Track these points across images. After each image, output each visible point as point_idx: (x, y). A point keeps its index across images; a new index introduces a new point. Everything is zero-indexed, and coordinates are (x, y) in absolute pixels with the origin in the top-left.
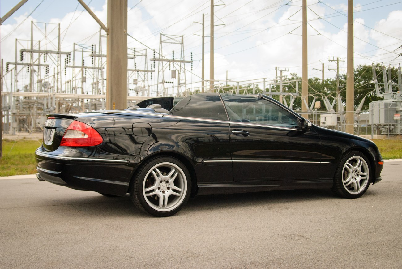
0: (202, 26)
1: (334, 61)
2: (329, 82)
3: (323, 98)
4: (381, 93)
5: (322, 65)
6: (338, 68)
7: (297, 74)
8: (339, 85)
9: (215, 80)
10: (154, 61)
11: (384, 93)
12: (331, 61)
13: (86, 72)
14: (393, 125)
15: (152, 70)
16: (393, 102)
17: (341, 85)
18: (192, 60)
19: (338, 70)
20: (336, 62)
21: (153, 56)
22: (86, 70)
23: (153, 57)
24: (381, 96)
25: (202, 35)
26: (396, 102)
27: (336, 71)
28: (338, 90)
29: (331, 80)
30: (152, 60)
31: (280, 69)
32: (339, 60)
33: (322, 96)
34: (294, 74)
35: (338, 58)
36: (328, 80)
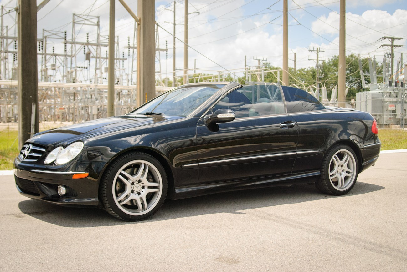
0: (173, 13)
1: (314, 51)
2: (303, 72)
3: (305, 88)
4: (366, 84)
5: (294, 54)
6: (317, 58)
7: (270, 63)
8: (319, 75)
9: (189, 69)
10: (129, 49)
11: (369, 84)
12: (311, 51)
13: (56, 60)
14: (379, 115)
15: (123, 58)
16: (379, 92)
17: (321, 75)
18: (167, 48)
19: (317, 60)
20: (316, 52)
21: (128, 43)
22: (56, 58)
23: (128, 45)
24: (367, 86)
25: (173, 23)
26: (382, 92)
27: (316, 61)
28: (318, 80)
29: (306, 70)
30: (126, 48)
31: (258, 59)
32: (319, 50)
33: (304, 86)
34: (267, 63)
35: (317, 49)
36: (302, 70)
